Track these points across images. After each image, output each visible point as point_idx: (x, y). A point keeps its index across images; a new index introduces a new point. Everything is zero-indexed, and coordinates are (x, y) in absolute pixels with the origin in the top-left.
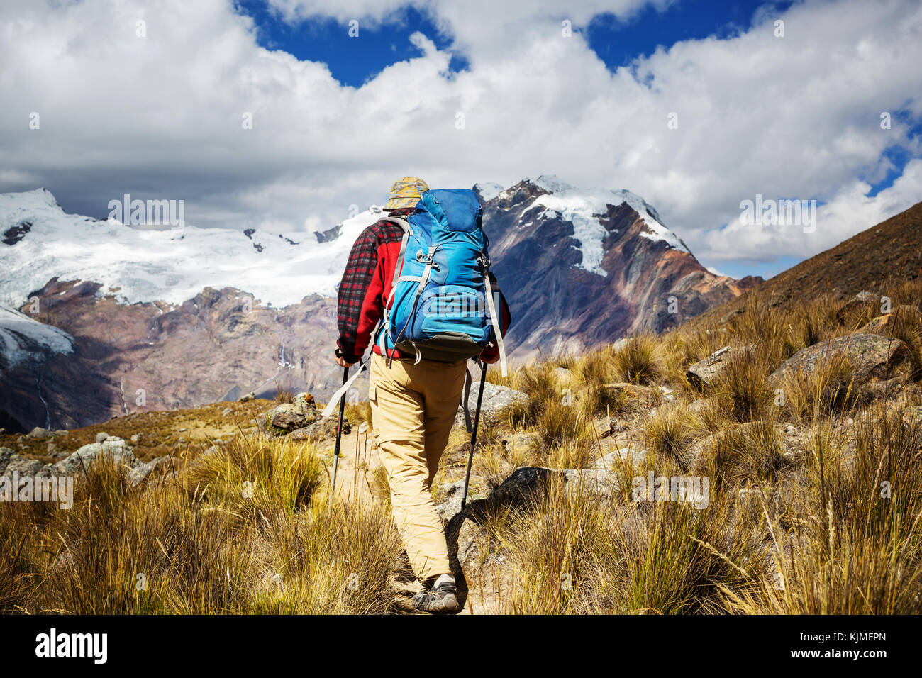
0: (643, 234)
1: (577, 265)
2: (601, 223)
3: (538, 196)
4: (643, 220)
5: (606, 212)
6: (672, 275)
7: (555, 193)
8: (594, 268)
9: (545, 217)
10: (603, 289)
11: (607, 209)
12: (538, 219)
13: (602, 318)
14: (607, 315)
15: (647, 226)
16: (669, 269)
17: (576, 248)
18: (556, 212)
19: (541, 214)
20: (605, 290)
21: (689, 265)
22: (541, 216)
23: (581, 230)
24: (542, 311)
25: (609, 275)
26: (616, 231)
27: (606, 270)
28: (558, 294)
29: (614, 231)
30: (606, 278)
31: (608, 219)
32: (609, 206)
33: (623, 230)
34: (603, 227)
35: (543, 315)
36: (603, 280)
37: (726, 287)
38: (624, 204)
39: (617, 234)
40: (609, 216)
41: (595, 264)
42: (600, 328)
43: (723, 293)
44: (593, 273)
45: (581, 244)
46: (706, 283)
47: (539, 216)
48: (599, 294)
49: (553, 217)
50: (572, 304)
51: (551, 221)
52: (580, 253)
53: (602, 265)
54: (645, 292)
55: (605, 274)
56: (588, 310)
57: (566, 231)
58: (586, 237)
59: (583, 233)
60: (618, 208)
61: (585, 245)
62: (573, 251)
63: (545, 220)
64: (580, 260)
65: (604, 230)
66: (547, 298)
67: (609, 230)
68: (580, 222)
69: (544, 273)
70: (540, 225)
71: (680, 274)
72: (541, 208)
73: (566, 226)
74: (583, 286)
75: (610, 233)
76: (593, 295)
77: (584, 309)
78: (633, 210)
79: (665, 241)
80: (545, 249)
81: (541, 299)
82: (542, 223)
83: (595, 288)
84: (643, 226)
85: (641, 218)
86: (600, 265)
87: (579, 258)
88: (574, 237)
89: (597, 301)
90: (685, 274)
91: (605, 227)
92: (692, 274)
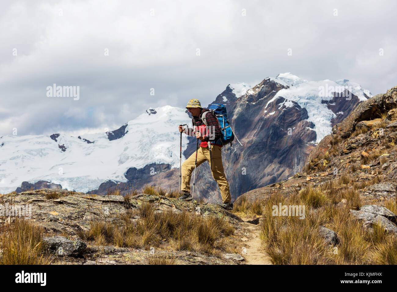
2: (329, 107)
3: (277, 92)
7: (291, 87)
9: (284, 107)
12: (279, 108)
17: (311, 129)
18: (293, 102)
19: (281, 104)
22: (281, 106)
29: (340, 113)
31: (334, 104)
32: (334, 94)
33: (346, 112)
34: (330, 110)
39: (342, 115)
40: (335, 102)
45: (314, 126)
47: (280, 106)
49: (291, 106)
57: (302, 116)
59: (315, 117)
63: (285, 109)
65: (332, 113)
66: (291, 170)
67: (335, 113)
68: (312, 108)
69: (287, 151)
70: (281, 114)
72: (281, 100)
73: (302, 112)
75: (337, 115)
80: (286, 131)
82: (282, 111)
88: (309, 120)
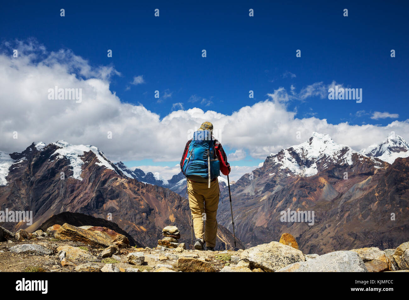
0: (96, 163)
1: (71, 176)
2: (81, 159)
3: (56, 150)
4: (97, 157)
5: (83, 155)
6: (106, 179)
7: (63, 148)
8: (78, 177)
9: (59, 158)
10: (81, 185)
11: (84, 153)
12: (56, 159)
13: (79, 197)
14: (82, 195)
15: (98, 159)
16: (105, 177)
17: (71, 170)
18: (63, 156)
19: (57, 157)
20: (82, 186)
21: (112, 174)
22: (57, 158)
23: (73, 163)
24: (57, 196)
25: (83, 179)
26: (87, 162)
27: (82, 178)
28: (63, 189)
29: (86, 162)
30: (82, 181)
31: (84, 157)
32: (84, 152)
33: (90, 161)
34: (82, 160)
35: (57, 197)
36: (81, 182)
37: (123, 184)
41: (78, 175)
42: (79, 201)
43: (121, 186)
44: (77, 179)
45: (73, 168)
46: (118, 181)
48: (79, 187)
49: (62, 158)
50: (68, 192)
51: (61, 160)
52: (73, 171)
53: (81, 176)
54: (96, 186)
55: (81, 179)
56: (74, 194)
57: (67, 163)
58: (75, 165)
59: (74, 163)
60: (88, 152)
61: (74, 168)
62: (69, 171)
64: (72, 174)
65: (83, 162)
66: (59, 190)
67: (84, 162)
68: (72, 159)
70: (57, 162)
71: (109, 178)
72: (58, 154)
73: (67, 161)
74: (72, 185)
76: (77, 188)
77: (73, 194)
78: (94, 153)
79: (104, 166)
80: (58, 171)
81: (57, 191)
83: (77, 185)
84: (97, 160)
85: (97, 156)
86: (80, 176)
87: (72, 173)
88: (70, 165)
89: (78, 190)
90: (111, 178)
91: (83, 161)
92: (113, 178)
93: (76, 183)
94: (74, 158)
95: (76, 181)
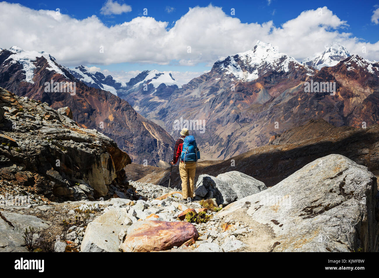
0: (47, 68)
1: (24, 80)
4: (48, 62)
5: (36, 60)
8: (30, 81)
15: (49, 65)
20: (33, 88)
21: (61, 78)
23: (26, 67)
26: (39, 67)
27: (34, 81)
30: (34, 84)
36: (32, 85)
38: (42, 57)
41: (30, 79)
44: (29, 83)
48: (30, 90)
51: (14, 65)
52: (25, 75)
55: (33, 83)
58: (27, 70)
60: (40, 58)
61: (27, 72)
62: (22, 75)
64: (25, 78)
74: (24, 88)
76: (28, 90)
78: (45, 59)
79: (54, 70)
83: (29, 88)
86: (32, 80)
87: (25, 77)
89: (29, 93)
91: (35, 65)
93: (28, 86)
94: (26, 63)
95: (28, 84)
